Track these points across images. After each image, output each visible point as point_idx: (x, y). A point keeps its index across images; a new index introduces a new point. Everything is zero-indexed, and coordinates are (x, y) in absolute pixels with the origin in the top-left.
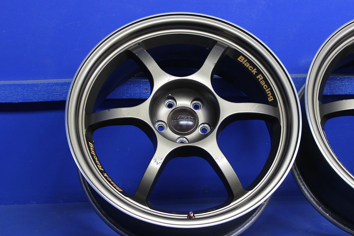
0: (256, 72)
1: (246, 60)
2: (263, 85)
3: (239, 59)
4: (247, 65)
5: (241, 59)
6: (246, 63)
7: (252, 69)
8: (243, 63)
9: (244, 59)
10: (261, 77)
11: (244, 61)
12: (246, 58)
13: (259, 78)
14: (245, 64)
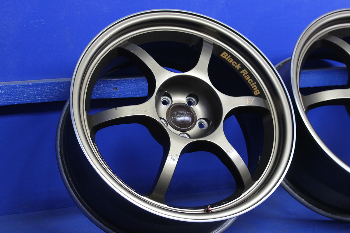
0: (240, 67)
1: (230, 56)
2: (248, 80)
3: (222, 55)
4: (231, 61)
5: (225, 55)
6: (229, 58)
7: (235, 65)
8: (226, 59)
9: (227, 55)
10: (245, 72)
11: (227, 57)
12: (229, 53)
13: (243, 73)
14: (228, 60)
